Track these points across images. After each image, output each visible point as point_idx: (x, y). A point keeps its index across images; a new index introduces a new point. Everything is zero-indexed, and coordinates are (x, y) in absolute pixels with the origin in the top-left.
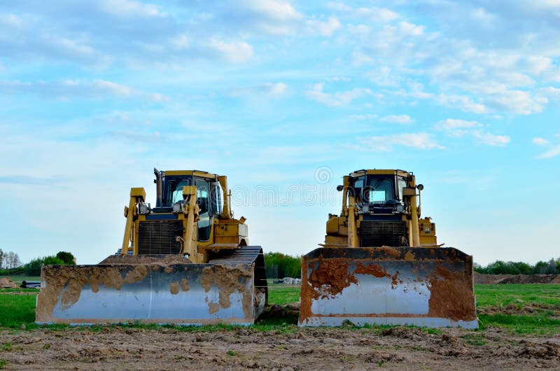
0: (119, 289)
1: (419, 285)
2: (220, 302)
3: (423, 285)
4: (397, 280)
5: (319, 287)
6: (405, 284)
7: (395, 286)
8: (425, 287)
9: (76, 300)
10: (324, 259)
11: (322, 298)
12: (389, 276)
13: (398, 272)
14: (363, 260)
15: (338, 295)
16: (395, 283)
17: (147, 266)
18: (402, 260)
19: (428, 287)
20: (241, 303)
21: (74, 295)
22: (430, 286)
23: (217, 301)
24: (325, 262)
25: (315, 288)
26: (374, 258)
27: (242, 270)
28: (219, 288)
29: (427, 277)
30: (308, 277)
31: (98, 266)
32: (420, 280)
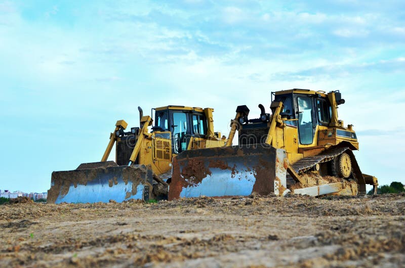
0: (85, 185)
1: (248, 174)
2: (132, 191)
3: (251, 173)
4: (235, 171)
5: (189, 178)
6: (240, 174)
7: (234, 175)
8: (252, 175)
9: (67, 193)
10: (189, 159)
11: (190, 187)
12: (230, 168)
13: (235, 165)
14: (213, 157)
15: (199, 184)
16: (233, 173)
17: (96, 169)
18: (236, 155)
19: (254, 175)
20: (142, 191)
21: (66, 189)
22: (256, 174)
23: (131, 191)
24: (190, 160)
25: (186, 180)
26: (219, 155)
27: (141, 169)
28: (132, 182)
29: (254, 167)
30: (181, 172)
31: (75, 171)
32: (249, 170)
